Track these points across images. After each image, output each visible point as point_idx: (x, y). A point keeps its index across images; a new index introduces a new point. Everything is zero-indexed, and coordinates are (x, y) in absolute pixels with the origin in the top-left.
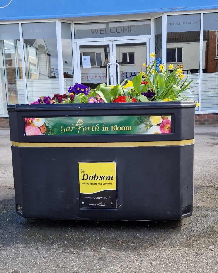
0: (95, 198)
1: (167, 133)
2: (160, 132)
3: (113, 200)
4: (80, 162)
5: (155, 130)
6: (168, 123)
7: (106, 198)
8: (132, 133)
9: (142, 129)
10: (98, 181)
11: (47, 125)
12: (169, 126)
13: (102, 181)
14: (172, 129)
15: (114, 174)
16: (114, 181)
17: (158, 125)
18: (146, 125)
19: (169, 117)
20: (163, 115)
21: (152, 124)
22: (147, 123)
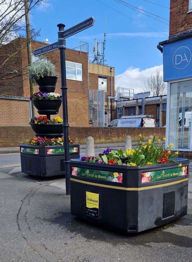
0: (91, 210)
1: (121, 182)
2: (118, 182)
3: (97, 213)
4: (87, 191)
5: (115, 180)
6: (121, 177)
7: (95, 212)
8: (106, 180)
9: (110, 179)
10: (92, 202)
12: (121, 179)
13: (94, 203)
14: (123, 181)
15: (98, 200)
16: (98, 204)
17: (117, 177)
18: (112, 177)
19: (122, 174)
20: (119, 172)
21: (114, 176)
22: (112, 176)
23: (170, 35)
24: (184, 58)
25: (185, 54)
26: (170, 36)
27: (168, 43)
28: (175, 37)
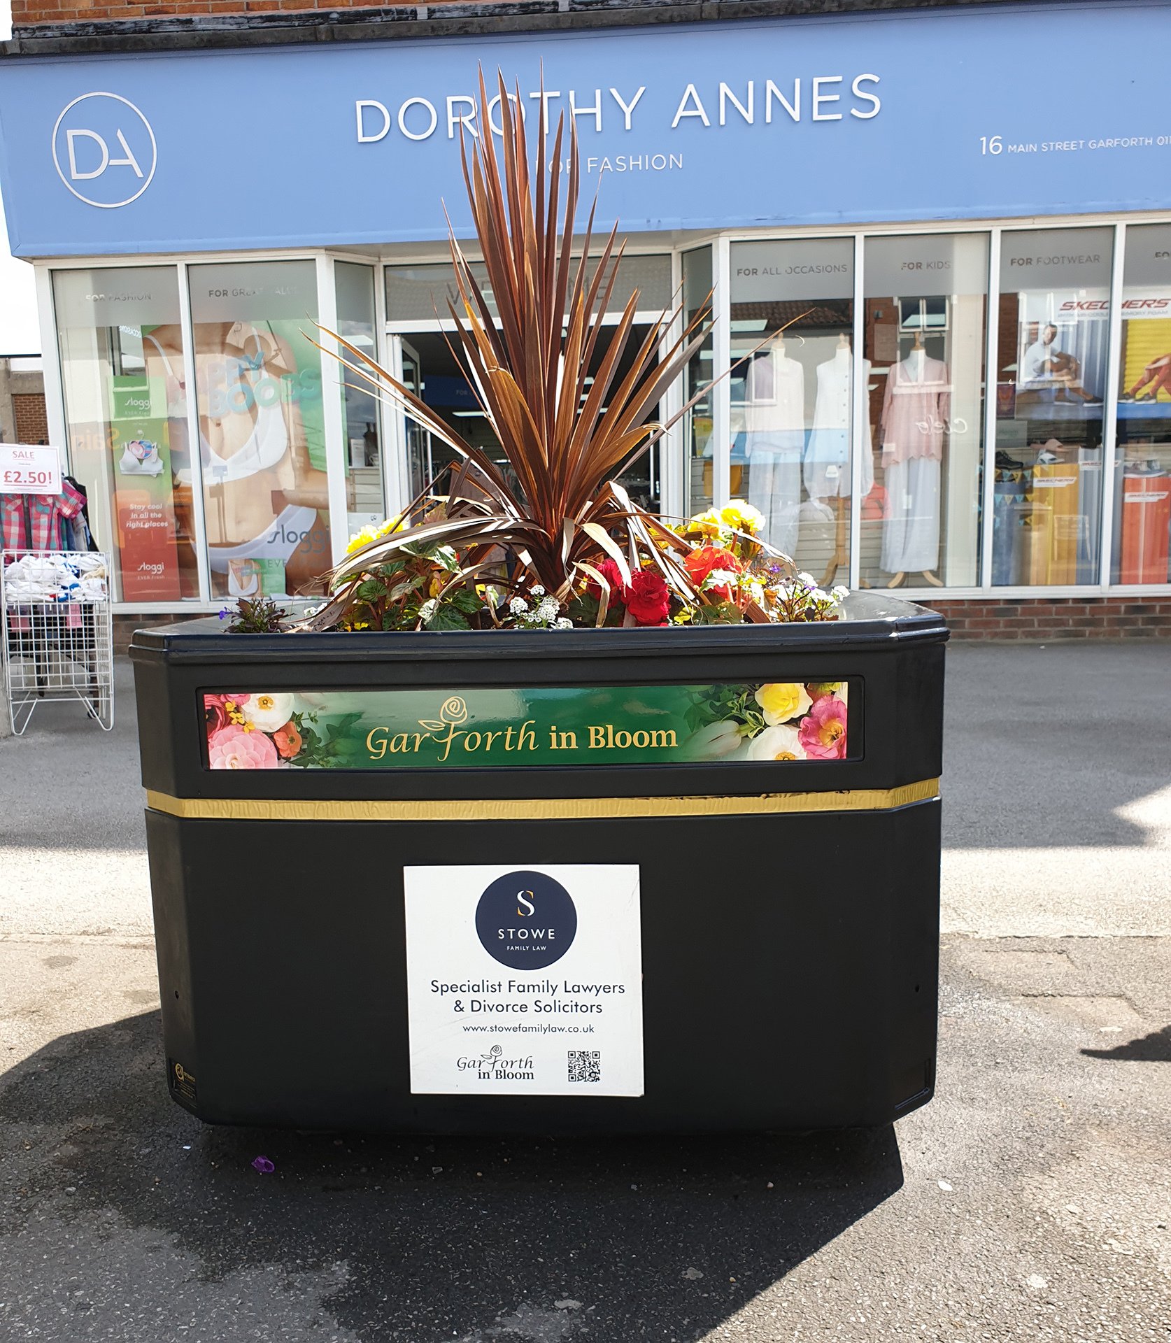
1: (831, 755)
6: (833, 716)
8: (678, 758)
9: (721, 743)
11: (306, 723)
12: (838, 727)
14: (854, 739)
17: (794, 722)
18: (742, 722)
19: (842, 691)
20: (813, 679)
21: (767, 717)
22: (747, 715)
23: (15, 18)
24: (117, 152)
25: (119, 134)
26: (21, 25)
27: (14, 56)
28: (49, 34)
